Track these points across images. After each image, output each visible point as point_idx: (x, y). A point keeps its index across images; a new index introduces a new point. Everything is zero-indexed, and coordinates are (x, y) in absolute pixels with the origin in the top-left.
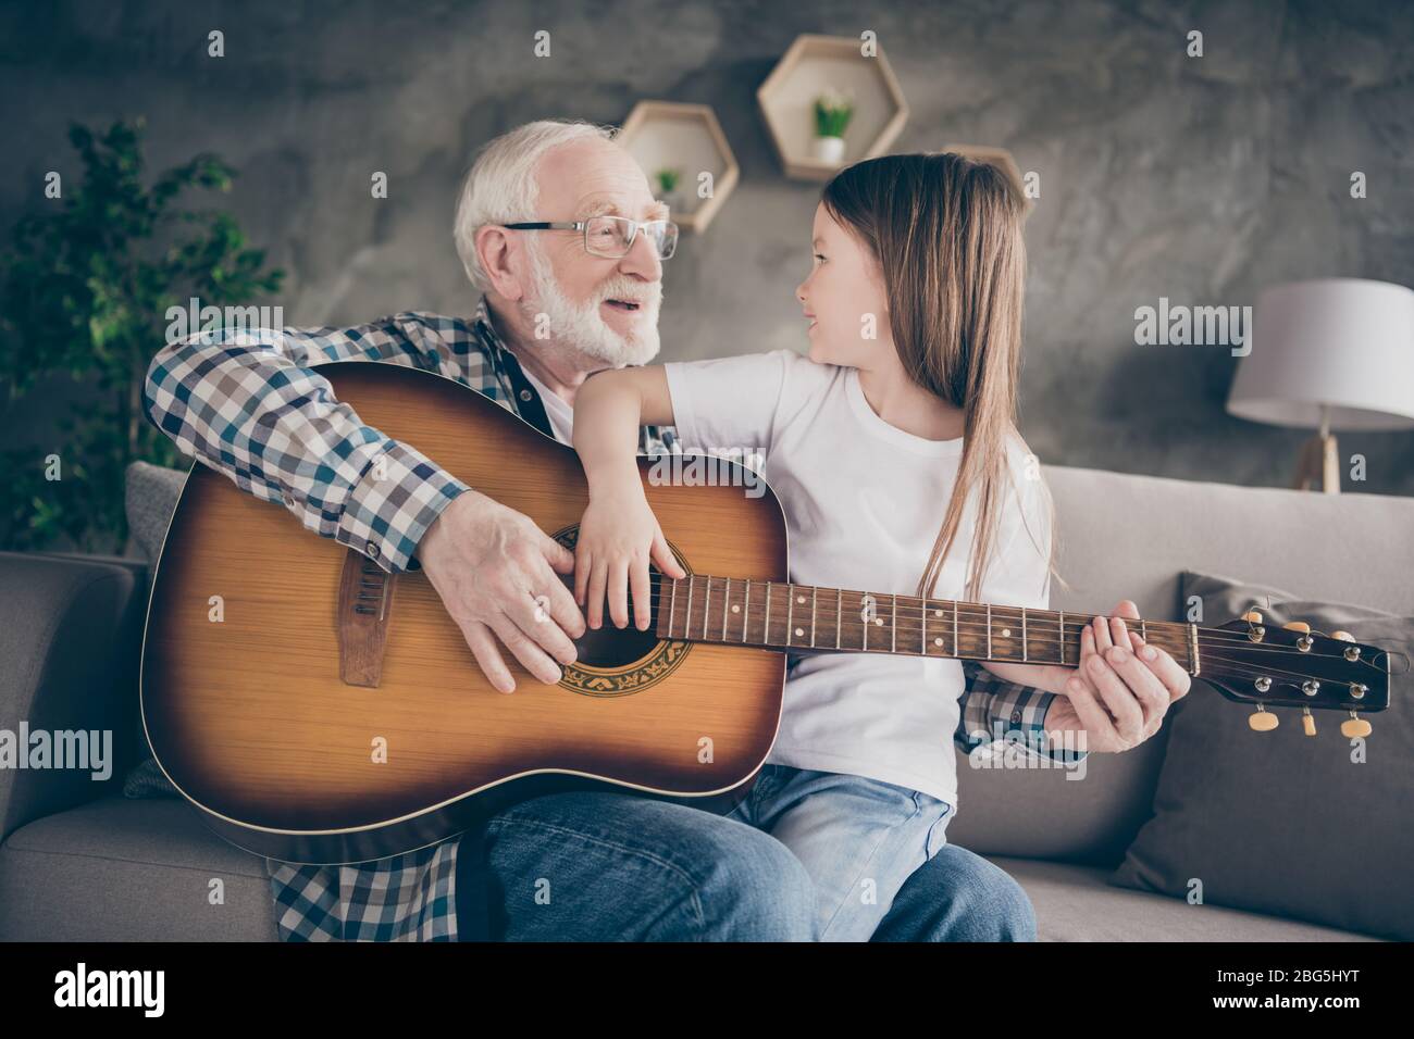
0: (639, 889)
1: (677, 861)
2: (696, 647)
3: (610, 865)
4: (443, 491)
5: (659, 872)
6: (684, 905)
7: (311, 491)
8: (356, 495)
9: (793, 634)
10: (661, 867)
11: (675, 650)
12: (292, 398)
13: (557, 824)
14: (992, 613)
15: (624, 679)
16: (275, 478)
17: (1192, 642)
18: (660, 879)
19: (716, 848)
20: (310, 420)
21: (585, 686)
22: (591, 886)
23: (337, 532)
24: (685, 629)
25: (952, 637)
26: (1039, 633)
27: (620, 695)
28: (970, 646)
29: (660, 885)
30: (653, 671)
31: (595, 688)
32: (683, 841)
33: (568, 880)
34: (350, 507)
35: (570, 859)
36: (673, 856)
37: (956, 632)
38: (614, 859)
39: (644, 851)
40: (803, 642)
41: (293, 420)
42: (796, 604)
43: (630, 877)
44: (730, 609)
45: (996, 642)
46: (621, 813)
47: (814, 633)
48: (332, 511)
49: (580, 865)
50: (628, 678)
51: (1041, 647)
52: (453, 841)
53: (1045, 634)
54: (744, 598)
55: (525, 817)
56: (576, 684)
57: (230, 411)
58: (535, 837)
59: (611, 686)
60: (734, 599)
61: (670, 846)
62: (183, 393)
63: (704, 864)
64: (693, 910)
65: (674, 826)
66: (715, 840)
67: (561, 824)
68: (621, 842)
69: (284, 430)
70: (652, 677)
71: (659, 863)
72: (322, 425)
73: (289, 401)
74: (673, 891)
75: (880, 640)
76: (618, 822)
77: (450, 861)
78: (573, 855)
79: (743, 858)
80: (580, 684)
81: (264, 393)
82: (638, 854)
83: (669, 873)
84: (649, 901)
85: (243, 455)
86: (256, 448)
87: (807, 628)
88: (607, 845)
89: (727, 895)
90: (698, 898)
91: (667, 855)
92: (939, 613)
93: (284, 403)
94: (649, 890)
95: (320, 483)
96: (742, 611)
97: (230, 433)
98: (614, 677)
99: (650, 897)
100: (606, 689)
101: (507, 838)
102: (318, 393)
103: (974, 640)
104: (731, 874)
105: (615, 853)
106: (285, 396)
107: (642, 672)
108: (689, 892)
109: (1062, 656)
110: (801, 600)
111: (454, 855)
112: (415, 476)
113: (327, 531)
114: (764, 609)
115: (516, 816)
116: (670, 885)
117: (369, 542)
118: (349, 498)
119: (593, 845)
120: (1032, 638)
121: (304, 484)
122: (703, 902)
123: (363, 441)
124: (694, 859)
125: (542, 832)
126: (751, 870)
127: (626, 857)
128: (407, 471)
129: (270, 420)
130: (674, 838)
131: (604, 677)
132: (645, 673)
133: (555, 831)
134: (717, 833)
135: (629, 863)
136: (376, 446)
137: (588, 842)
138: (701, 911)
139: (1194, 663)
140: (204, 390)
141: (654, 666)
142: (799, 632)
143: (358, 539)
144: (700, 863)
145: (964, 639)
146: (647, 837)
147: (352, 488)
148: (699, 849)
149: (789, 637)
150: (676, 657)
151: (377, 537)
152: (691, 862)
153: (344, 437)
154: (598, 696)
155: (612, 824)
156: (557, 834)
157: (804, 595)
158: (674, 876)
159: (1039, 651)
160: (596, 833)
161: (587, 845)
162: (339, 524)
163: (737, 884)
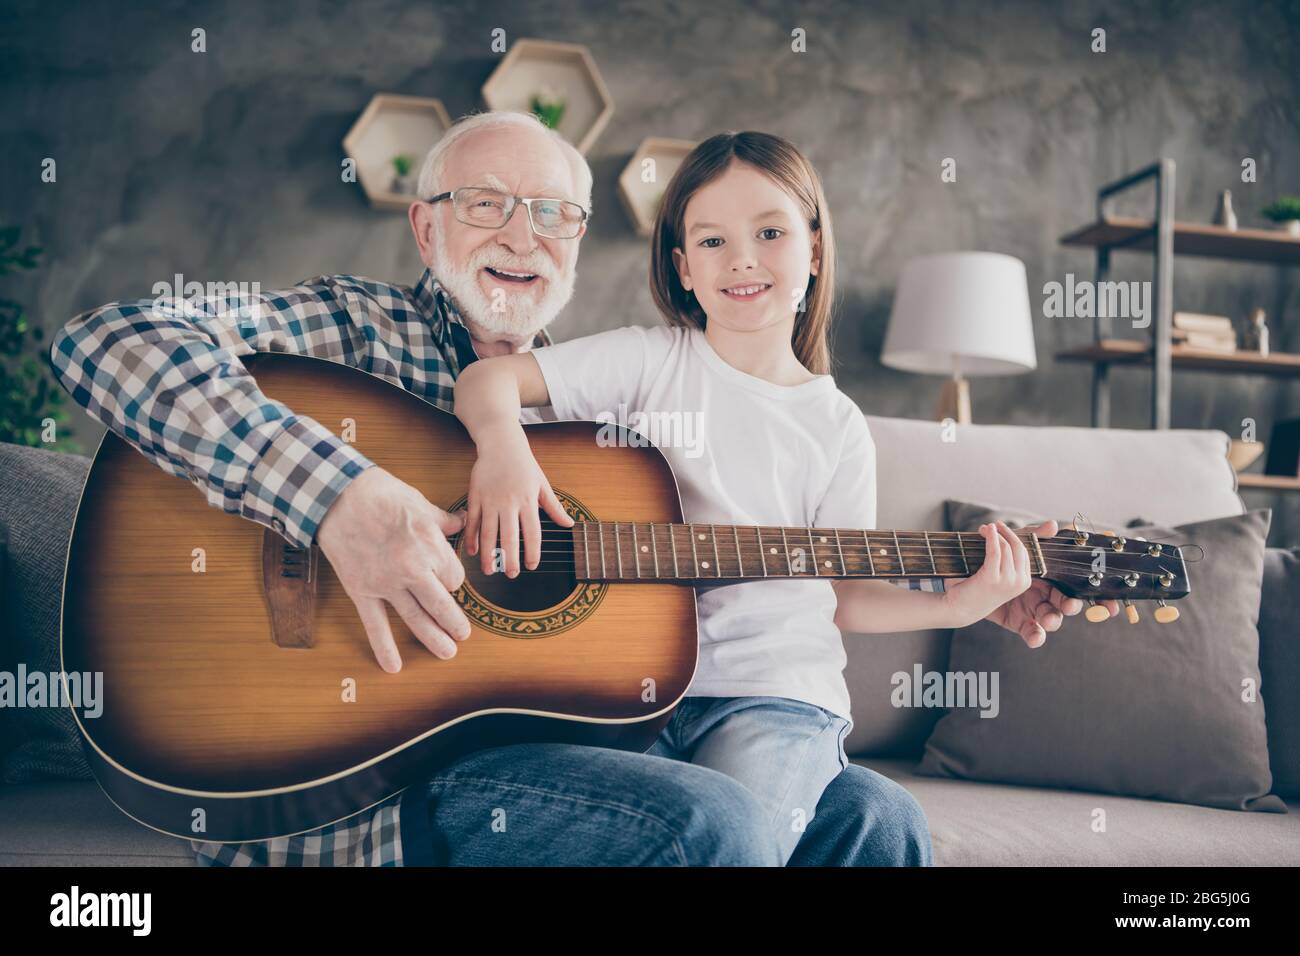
0: (610, 840)
1: (649, 810)
2: (612, 587)
3: (576, 819)
4: (344, 470)
5: (630, 822)
6: (666, 853)
7: (211, 470)
8: (256, 474)
9: (700, 567)
10: (632, 817)
11: (594, 591)
12: (193, 374)
13: (508, 781)
14: (868, 536)
15: (550, 621)
16: (177, 455)
17: (1035, 548)
18: (633, 828)
19: (686, 793)
20: (208, 400)
21: (514, 630)
22: (557, 839)
23: (241, 509)
24: (601, 569)
25: (839, 560)
26: (911, 550)
27: (549, 635)
28: (855, 565)
29: (634, 835)
30: (576, 610)
31: (524, 631)
32: (651, 788)
33: (527, 835)
34: (251, 486)
35: (528, 814)
36: (644, 805)
37: (841, 555)
38: (577, 812)
39: (611, 802)
40: (710, 574)
41: (192, 399)
42: (698, 541)
43: (597, 829)
44: (640, 549)
45: (877, 561)
46: (574, 764)
47: (718, 565)
48: (234, 490)
49: (539, 819)
50: (553, 619)
51: (914, 562)
52: (392, 803)
53: (915, 550)
54: (651, 539)
55: (471, 775)
56: (505, 629)
57: (133, 386)
58: (485, 794)
59: (539, 628)
60: (642, 540)
61: (637, 795)
62: (89, 367)
63: (678, 809)
64: (675, 855)
65: (635, 774)
66: (683, 785)
67: (512, 781)
68: (583, 794)
69: (183, 409)
70: (575, 617)
71: (629, 813)
72: (220, 404)
73: (190, 378)
74: (652, 840)
75: (778, 566)
76: (574, 775)
77: (392, 826)
78: (531, 810)
79: (715, 800)
80: (509, 628)
81: (166, 369)
82: (605, 806)
83: (642, 823)
84: (623, 850)
85: (146, 432)
86: (157, 426)
87: (712, 561)
88: (568, 798)
89: (707, 837)
90: (680, 845)
91: (637, 804)
92: (824, 539)
93: (183, 380)
94: (623, 840)
95: (220, 462)
96: (651, 550)
97: (132, 409)
98: (540, 619)
99: (623, 847)
100: (534, 631)
101: (454, 798)
102: (220, 369)
103: (857, 560)
104: (707, 817)
105: (577, 806)
106: (185, 373)
107: (565, 613)
108: (669, 841)
109: (934, 567)
110: (702, 537)
111: (396, 817)
112: (314, 455)
113: (232, 508)
114: (671, 548)
115: (459, 775)
116: (644, 833)
117: (274, 518)
118: (249, 477)
119: (552, 799)
120: (906, 555)
121: (205, 463)
122: (685, 847)
123: (263, 419)
124: (667, 806)
125: (493, 789)
126: (725, 811)
127: (592, 809)
128: (307, 450)
129: (168, 399)
130: (640, 787)
131: (532, 620)
132: (568, 613)
133: (507, 788)
134: (682, 778)
135: (597, 815)
136: (276, 425)
137: (546, 797)
138: (684, 856)
139: (1041, 565)
140: (110, 364)
141: (576, 606)
142: (705, 565)
143: (262, 516)
144: (674, 810)
145: (849, 560)
146: (609, 788)
147: (252, 468)
148: (670, 796)
149: (697, 569)
150: (595, 597)
151: (280, 515)
152: (665, 809)
153: (243, 416)
154: (528, 638)
155: (569, 776)
156: (509, 791)
157: (703, 532)
158: (649, 824)
159: (914, 565)
160: (554, 787)
161: (545, 799)
162: (242, 503)
163: (715, 826)
